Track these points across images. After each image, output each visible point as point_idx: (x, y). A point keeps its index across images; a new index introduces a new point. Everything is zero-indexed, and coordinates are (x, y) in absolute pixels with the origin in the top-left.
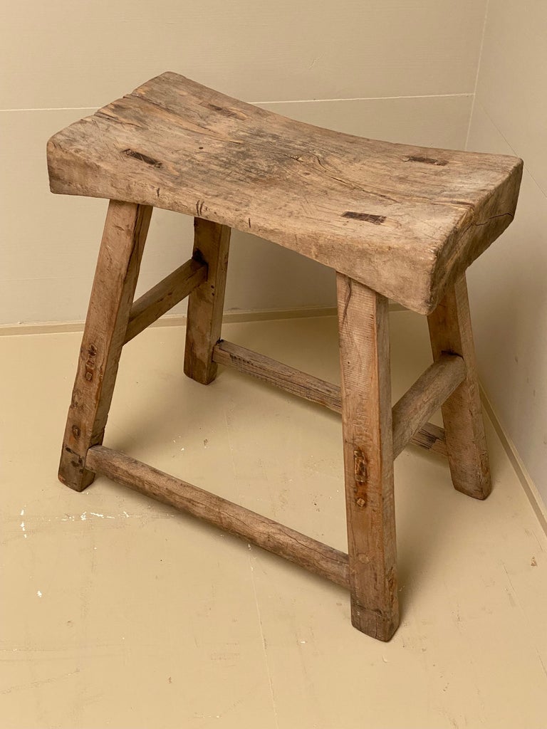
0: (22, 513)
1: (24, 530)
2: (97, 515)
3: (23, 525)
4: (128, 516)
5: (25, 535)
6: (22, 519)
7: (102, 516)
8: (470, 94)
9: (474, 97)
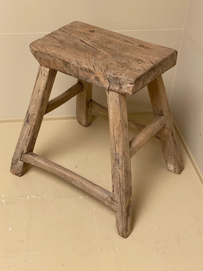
0: (3, 196)
1: (4, 202)
2: (33, 196)
3: (3, 201)
4: (46, 197)
5: (4, 205)
6: (3, 198)
7: (35, 197)
8: (182, 29)
9: (183, 30)
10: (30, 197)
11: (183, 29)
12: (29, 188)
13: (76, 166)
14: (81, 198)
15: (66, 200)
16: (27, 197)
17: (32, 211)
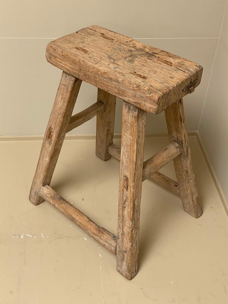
2: (29, 235)
4: (43, 237)
7: (31, 236)
8: (217, 38)
9: (219, 40)
10: (25, 236)
11: (219, 38)
12: (24, 224)
13: (83, 199)
14: (86, 239)
15: (67, 241)
16: (21, 236)
17: (26, 254)
